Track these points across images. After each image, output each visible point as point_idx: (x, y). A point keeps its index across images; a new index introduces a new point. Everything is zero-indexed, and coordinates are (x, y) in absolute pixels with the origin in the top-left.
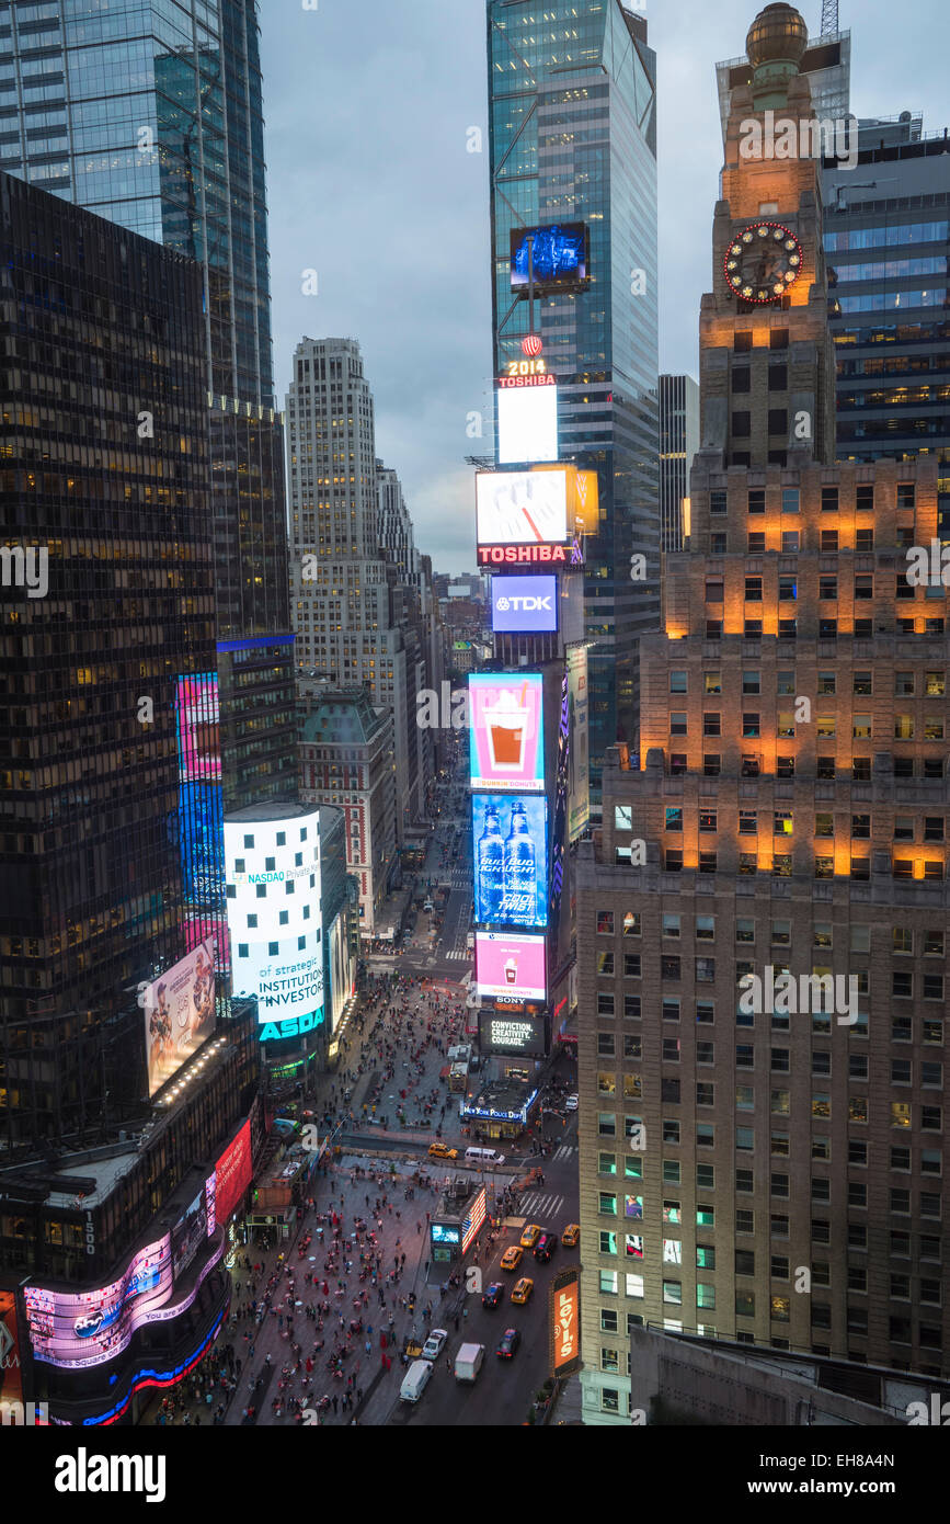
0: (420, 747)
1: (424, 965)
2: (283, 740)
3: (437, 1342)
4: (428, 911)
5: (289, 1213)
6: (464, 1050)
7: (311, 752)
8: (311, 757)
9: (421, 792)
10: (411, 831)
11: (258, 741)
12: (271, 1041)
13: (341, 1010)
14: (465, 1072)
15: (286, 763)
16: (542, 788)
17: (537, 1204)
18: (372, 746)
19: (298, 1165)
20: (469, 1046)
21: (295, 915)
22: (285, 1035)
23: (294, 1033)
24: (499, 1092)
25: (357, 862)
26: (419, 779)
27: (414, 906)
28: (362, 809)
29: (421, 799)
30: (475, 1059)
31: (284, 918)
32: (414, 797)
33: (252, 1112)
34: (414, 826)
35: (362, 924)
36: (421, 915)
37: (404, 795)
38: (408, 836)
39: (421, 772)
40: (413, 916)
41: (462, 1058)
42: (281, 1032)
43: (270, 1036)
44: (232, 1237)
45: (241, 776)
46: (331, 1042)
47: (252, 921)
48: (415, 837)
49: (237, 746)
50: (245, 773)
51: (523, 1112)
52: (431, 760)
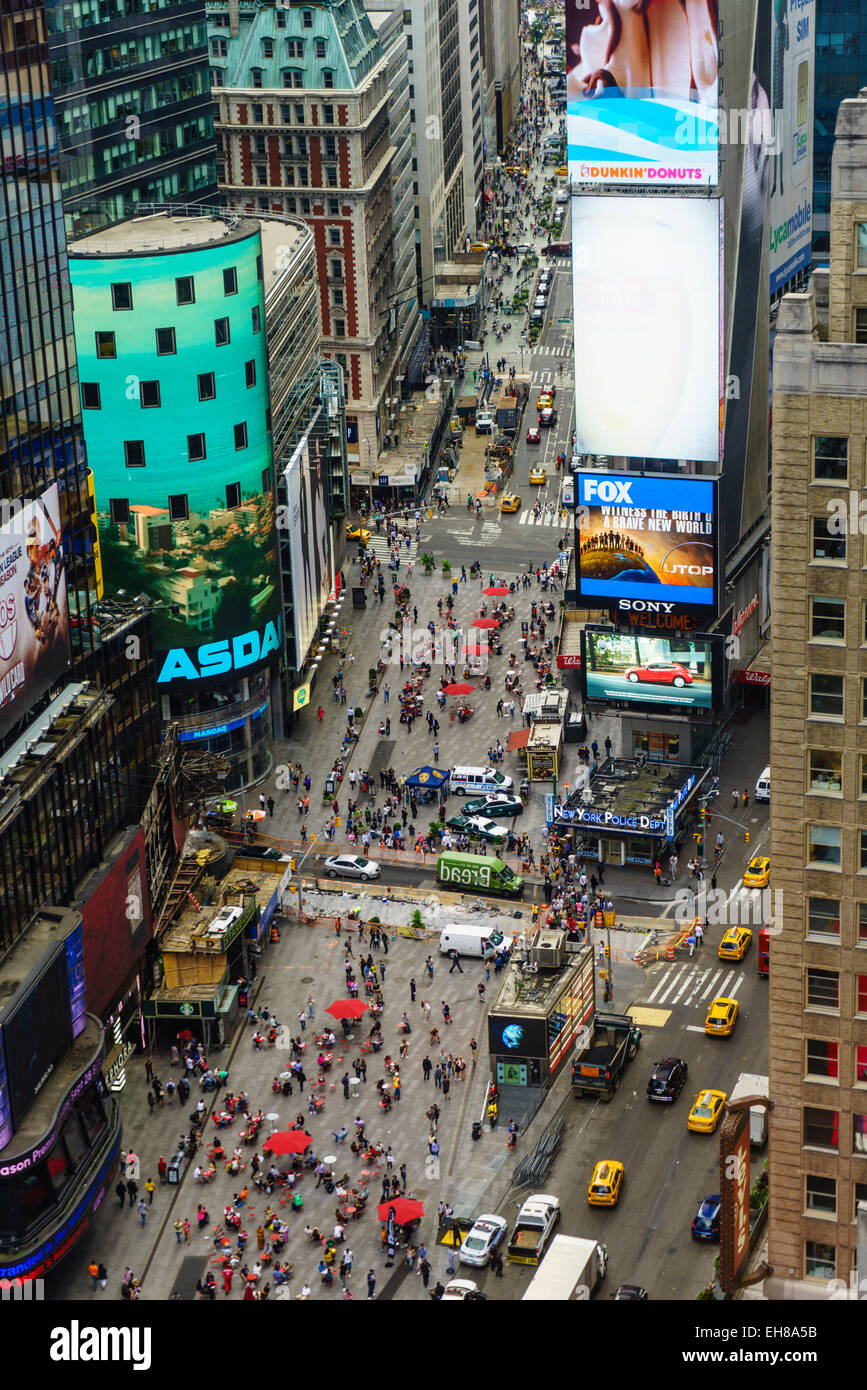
0: (466, 94)
1: (476, 536)
2: (183, 88)
3: (486, 1237)
4: (484, 431)
5: (224, 996)
6: (553, 701)
7: (243, 110)
8: (243, 120)
9: (470, 187)
10: (449, 268)
11: (130, 87)
12: (179, 682)
13: (314, 623)
14: (555, 742)
15: (191, 134)
16: (715, 181)
17: (692, 985)
18: (366, 96)
19: (237, 912)
20: (565, 693)
21: (219, 440)
22: (206, 672)
23: (225, 668)
24: (622, 780)
25: (340, 332)
26: (466, 163)
27: (455, 420)
28: (348, 225)
29: (471, 204)
30: (576, 717)
31: (196, 446)
32: (455, 201)
33: (146, 816)
34: (458, 259)
35: (351, 458)
36: (469, 439)
37: (436, 193)
38: (443, 280)
39: (469, 149)
40: (455, 441)
41: (550, 715)
42: (198, 666)
43: (178, 673)
44: (118, 1037)
45: (100, 164)
46: (296, 684)
47: (135, 453)
48: (457, 280)
49: (90, 99)
50: (107, 156)
51: (669, 817)
52: (490, 121)
